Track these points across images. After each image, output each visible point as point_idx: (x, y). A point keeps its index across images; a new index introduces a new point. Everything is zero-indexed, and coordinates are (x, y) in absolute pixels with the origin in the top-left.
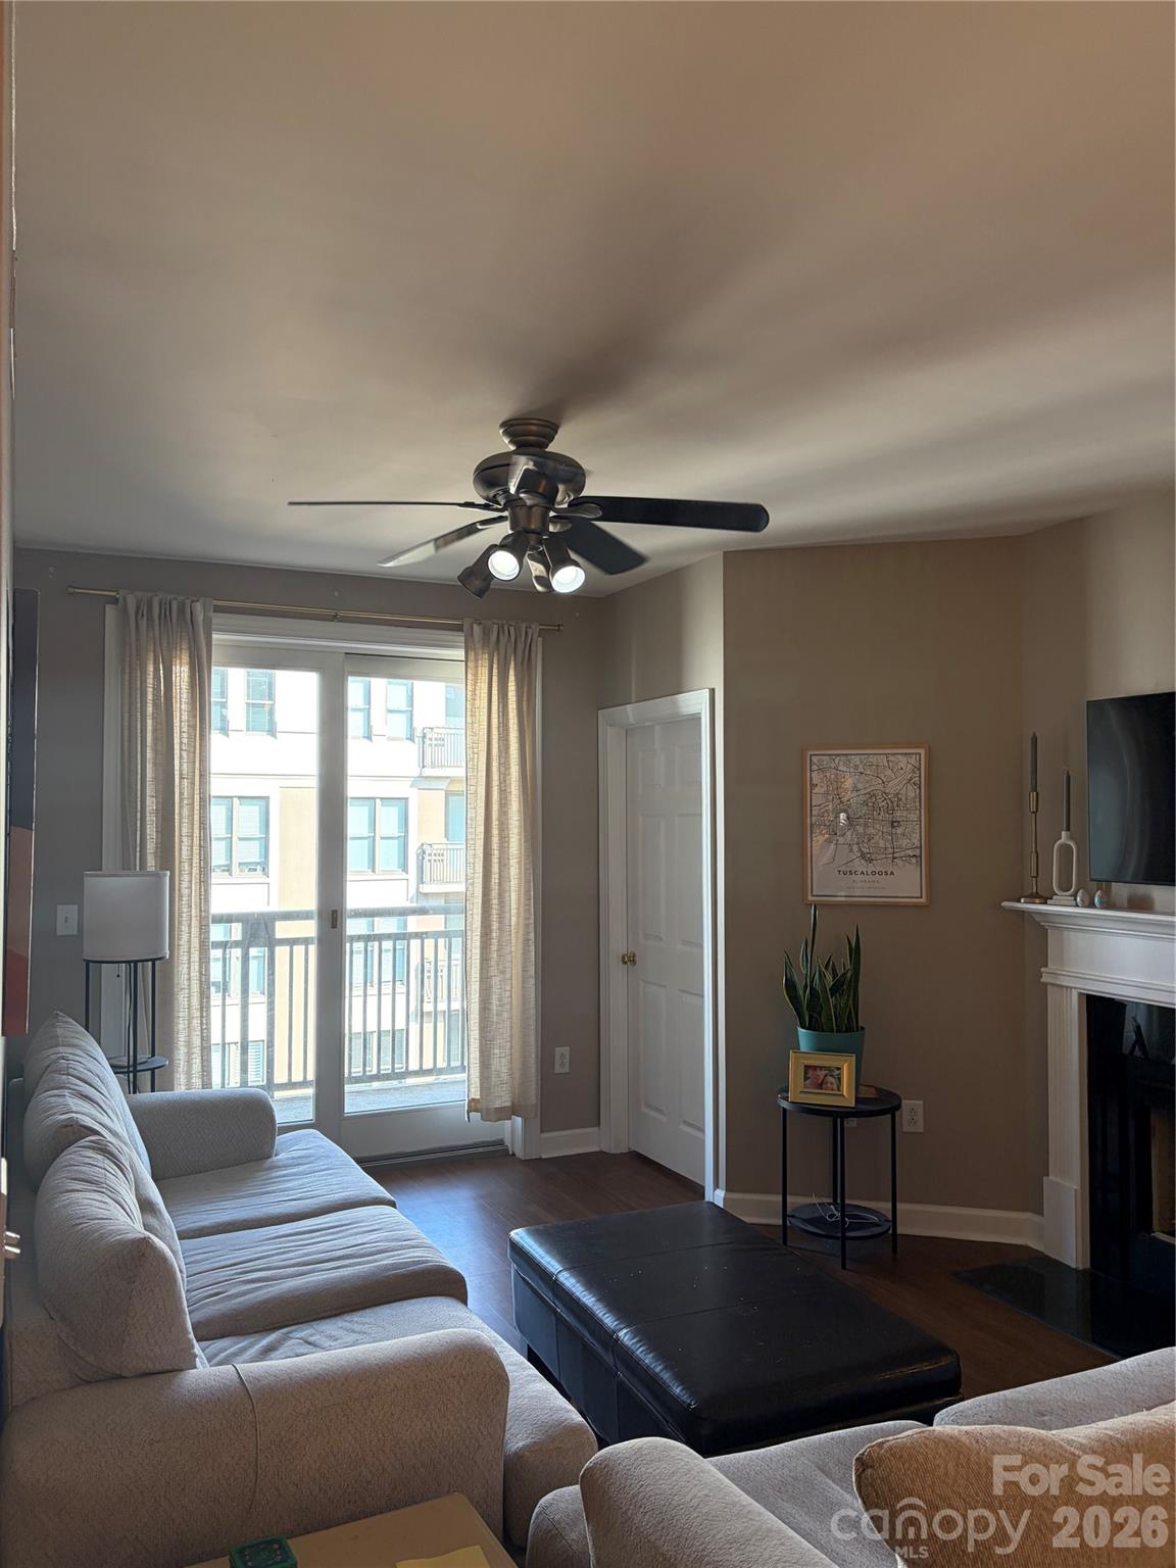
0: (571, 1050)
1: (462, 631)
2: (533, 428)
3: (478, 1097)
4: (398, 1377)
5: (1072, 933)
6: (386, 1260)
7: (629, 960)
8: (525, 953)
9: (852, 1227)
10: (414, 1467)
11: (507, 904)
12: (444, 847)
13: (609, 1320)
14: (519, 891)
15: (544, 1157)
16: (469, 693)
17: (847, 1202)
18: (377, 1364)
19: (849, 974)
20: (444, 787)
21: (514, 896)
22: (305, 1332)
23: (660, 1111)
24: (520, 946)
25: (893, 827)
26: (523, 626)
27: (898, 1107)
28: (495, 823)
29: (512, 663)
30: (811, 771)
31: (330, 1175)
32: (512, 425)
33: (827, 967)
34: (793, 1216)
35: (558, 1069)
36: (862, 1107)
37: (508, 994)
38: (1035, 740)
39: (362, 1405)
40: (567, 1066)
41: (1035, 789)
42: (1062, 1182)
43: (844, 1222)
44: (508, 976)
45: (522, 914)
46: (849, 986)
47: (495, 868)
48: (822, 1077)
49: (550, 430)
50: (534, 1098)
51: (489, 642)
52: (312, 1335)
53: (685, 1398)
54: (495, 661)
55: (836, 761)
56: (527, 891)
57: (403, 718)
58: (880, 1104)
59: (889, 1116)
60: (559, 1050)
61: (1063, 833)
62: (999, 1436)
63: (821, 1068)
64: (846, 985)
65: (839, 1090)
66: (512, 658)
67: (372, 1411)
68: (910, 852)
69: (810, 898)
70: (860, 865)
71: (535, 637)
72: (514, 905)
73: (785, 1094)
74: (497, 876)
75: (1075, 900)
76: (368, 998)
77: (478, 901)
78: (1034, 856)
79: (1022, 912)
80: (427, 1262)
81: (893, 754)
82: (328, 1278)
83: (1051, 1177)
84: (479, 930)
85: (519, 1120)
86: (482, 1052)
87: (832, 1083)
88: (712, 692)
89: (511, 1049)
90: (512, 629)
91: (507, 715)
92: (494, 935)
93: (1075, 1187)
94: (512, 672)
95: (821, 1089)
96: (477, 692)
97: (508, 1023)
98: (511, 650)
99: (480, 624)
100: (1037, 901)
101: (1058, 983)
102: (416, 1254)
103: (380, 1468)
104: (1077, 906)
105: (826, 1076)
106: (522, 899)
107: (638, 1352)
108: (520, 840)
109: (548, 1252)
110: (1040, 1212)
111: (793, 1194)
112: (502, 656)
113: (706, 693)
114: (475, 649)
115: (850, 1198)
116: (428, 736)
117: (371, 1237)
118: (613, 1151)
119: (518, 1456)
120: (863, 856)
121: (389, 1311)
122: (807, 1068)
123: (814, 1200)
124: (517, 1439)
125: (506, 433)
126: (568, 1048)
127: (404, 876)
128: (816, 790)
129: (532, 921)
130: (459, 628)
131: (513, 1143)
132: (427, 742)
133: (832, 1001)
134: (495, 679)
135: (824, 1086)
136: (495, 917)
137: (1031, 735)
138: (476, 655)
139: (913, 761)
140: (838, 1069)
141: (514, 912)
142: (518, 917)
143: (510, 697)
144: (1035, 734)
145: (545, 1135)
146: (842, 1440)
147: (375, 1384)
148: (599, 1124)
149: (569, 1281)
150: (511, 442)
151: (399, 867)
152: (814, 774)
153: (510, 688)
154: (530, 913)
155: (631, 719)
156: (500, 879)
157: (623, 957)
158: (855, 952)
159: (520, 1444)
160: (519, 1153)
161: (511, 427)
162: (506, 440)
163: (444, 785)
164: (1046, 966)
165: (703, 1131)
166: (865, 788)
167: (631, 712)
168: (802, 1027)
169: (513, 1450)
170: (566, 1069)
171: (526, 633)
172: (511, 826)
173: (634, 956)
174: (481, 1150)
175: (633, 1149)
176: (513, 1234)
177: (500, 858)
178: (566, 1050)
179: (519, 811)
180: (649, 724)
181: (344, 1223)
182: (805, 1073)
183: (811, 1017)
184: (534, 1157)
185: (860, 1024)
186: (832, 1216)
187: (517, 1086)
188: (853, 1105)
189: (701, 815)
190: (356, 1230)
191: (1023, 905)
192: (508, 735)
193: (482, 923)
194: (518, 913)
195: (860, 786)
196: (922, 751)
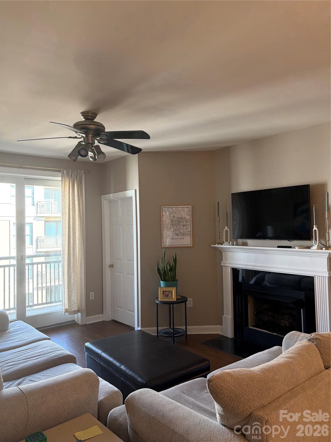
0: (94, 293)
1: (60, 172)
2: (90, 114)
3: (68, 308)
4: (68, 384)
5: (229, 253)
6: (52, 355)
7: (111, 266)
8: (81, 265)
9: (176, 334)
10: (73, 408)
11: (75, 252)
12: (44, 237)
13: (118, 364)
14: (79, 248)
15: (87, 324)
16: (63, 190)
17: (175, 327)
18: (61, 381)
19: (174, 266)
20: (44, 220)
21: (77, 249)
22: (29, 378)
23: (121, 308)
24: (79, 264)
25: (184, 226)
26: (79, 171)
27: (187, 300)
28: (71, 228)
29: (76, 182)
30: (163, 212)
31: (29, 333)
32: (84, 113)
33: (168, 264)
34: (160, 332)
35: (91, 298)
36: (178, 301)
37: (76, 278)
38: (218, 203)
39: (58, 393)
40: (94, 297)
41: (219, 216)
42: (227, 316)
43: (174, 332)
44: (76, 273)
45: (80, 254)
46: (174, 270)
47: (72, 241)
48: (167, 294)
49: (95, 115)
50: (84, 307)
51: (69, 175)
52: (32, 378)
53: (142, 381)
54: (71, 181)
55: (169, 209)
56: (81, 248)
57: (31, 199)
58: (182, 300)
59: (184, 303)
60: (91, 293)
61: (226, 227)
62: (239, 371)
63: (167, 291)
64: (173, 269)
65: (172, 297)
66: (76, 180)
67: (61, 394)
68: (188, 233)
69: (163, 246)
70: (176, 237)
71: (83, 174)
72: (77, 252)
73: (158, 299)
74: (72, 244)
75: (229, 244)
76: (30, 283)
77: (67, 251)
78: (219, 233)
79: (216, 248)
80: (64, 354)
81: (183, 207)
82: (34, 362)
83: (224, 316)
84: (67, 260)
85: (80, 314)
86: (68, 295)
87: (170, 295)
88: (136, 190)
89: (77, 294)
90: (76, 172)
91: (75, 197)
92: (72, 261)
93: (230, 317)
94: (76, 184)
95: (167, 297)
96: (65, 190)
97: (76, 286)
98: (75, 178)
99: (66, 170)
100: (220, 244)
101: (225, 265)
102: (60, 352)
103: (64, 410)
104: (230, 245)
105: (168, 293)
106: (80, 250)
107: (127, 371)
108: (79, 233)
109: (97, 348)
110: (222, 325)
111: (160, 327)
112: (73, 179)
113: (134, 191)
114: (64, 177)
115: (175, 326)
116: (39, 204)
117: (45, 349)
118: (107, 320)
119: (102, 401)
120: (176, 234)
121: (54, 369)
122: (163, 291)
123: (166, 328)
124: (101, 397)
125: (82, 115)
126: (94, 292)
127: (31, 246)
128: (164, 217)
129: (83, 256)
130: (60, 171)
131: (78, 321)
132: (38, 206)
133: (169, 273)
134: (71, 186)
135: (168, 296)
136: (72, 256)
137: (217, 202)
138: (65, 179)
139: (188, 209)
140: (172, 291)
141: (77, 254)
142: (79, 256)
143: (75, 191)
144: (218, 202)
145: (87, 318)
146: (186, 385)
147: (61, 386)
148: (103, 313)
149: (104, 355)
150: (84, 118)
151: (30, 244)
152: (163, 213)
153: (75, 189)
154: (82, 255)
155: (111, 198)
156: (73, 244)
157: (110, 266)
158: (175, 260)
159: (102, 398)
160: (80, 323)
161: (84, 114)
162: (82, 117)
163: (44, 219)
164: (222, 261)
165: (134, 312)
166: (177, 216)
167: (111, 196)
168: (162, 281)
169: (100, 400)
170: (93, 298)
171: (80, 173)
172: (76, 229)
173: (113, 265)
174: (68, 323)
175: (113, 319)
176: (86, 344)
177: (73, 239)
178: (93, 293)
179: (79, 225)
180: (116, 199)
181: (36, 346)
182: (163, 293)
183: (164, 278)
184: (84, 324)
185: (176, 279)
186: (170, 331)
187: (79, 304)
188: (176, 301)
189: (133, 224)
190: (40, 348)
191: (216, 246)
192: (75, 202)
193: (68, 258)
194: (79, 254)
195: (175, 216)
196: (191, 206)
